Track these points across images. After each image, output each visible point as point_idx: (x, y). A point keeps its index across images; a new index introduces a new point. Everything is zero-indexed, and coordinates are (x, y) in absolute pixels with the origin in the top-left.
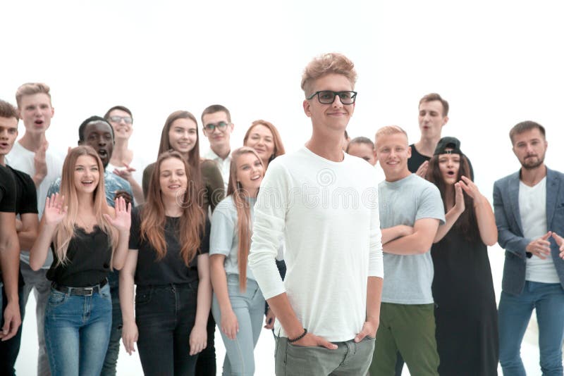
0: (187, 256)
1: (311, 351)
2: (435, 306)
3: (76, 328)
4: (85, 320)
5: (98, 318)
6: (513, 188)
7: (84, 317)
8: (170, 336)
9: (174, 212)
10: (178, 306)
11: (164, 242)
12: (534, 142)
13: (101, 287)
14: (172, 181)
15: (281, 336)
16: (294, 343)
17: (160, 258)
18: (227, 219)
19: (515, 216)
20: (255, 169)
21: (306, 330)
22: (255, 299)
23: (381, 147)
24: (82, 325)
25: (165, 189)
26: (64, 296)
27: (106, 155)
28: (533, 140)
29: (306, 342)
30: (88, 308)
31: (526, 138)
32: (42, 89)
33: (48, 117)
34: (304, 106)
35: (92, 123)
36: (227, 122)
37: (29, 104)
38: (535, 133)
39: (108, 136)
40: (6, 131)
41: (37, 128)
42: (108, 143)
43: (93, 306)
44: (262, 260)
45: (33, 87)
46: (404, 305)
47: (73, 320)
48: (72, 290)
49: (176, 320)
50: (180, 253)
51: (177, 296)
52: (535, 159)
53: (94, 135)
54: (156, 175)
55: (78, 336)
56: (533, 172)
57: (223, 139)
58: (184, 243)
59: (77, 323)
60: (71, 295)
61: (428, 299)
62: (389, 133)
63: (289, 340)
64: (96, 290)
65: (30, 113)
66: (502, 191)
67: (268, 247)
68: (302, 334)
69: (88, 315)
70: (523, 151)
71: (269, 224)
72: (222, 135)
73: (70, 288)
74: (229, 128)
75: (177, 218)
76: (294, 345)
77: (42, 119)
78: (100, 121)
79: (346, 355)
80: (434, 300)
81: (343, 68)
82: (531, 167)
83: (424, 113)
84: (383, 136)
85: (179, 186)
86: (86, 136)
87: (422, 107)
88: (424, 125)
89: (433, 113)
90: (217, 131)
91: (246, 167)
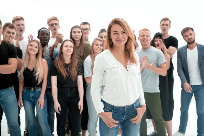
6: (185, 51)
7: (31, 99)
9: (67, 61)
10: (69, 96)
12: (191, 34)
19: (186, 61)
23: (141, 35)
26: (24, 90)
27: (46, 41)
28: (190, 34)
31: (187, 34)
32: (22, 19)
33: (24, 28)
35: (42, 30)
36: (89, 29)
37: (18, 24)
38: (190, 31)
39: (48, 34)
40: (11, 34)
41: (21, 32)
42: (47, 37)
43: (34, 95)
45: (19, 18)
46: (150, 93)
52: (192, 40)
53: (43, 34)
56: (192, 45)
57: (87, 35)
60: (26, 90)
61: (158, 91)
62: (144, 30)
64: (35, 90)
65: (18, 27)
66: (181, 52)
70: (187, 39)
72: (86, 33)
73: (26, 87)
74: (89, 31)
75: (69, 64)
77: (23, 29)
78: (45, 29)
80: (160, 91)
82: (191, 43)
83: (163, 25)
84: (142, 31)
85: (70, 52)
86: (40, 34)
87: (163, 23)
88: (163, 29)
89: (167, 25)
90: (85, 31)
91: (97, 45)
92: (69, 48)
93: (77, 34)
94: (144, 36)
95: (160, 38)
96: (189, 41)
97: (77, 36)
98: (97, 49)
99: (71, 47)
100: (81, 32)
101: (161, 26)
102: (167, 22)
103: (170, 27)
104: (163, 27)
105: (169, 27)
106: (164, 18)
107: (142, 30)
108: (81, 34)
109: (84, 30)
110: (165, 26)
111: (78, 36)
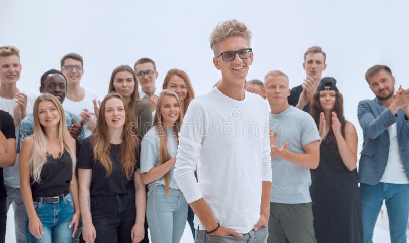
0: (127, 172)
1: (224, 239)
2: (313, 204)
3: (48, 227)
4: (55, 221)
5: (64, 219)
7: (54, 219)
8: (114, 231)
9: (116, 139)
10: (120, 210)
11: (110, 162)
12: (384, 80)
13: (65, 195)
14: (114, 116)
15: (201, 229)
16: (211, 234)
17: (108, 175)
18: (153, 145)
20: (173, 108)
21: (219, 224)
22: (179, 203)
23: (270, 85)
24: (53, 225)
25: (109, 122)
26: (38, 204)
28: (382, 79)
29: (219, 233)
30: (56, 212)
31: (376, 79)
32: (14, 52)
34: (214, 61)
35: (50, 75)
36: (153, 71)
37: (5, 64)
38: (383, 74)
39: (63, 85)
42: (62, 90)
43: (60, 210)
44: (185, 174)
45: (8, 50)
46: (290, 204)
47: (45, 222)
48: (43, 200)
49: (119, 220)
50: (123, 170)
51: (119, 201)
53: (52, 85)
54: (102, 111)
55: (51, 233)
58: (125, 162)
59: (48, 224)
60: (43, 203)
61: (308, 199)
62: (276, 75)
63: (206, 232)
64: (61, 198)
65: (5, 70)
67: (189, 165)
68: (216, 227)
69: (57, 217)
70: (376, 88)
71: (191, 148)
72: (149, 80)
73: (42, 198)
74: (155, 74)
75: (119, 145)
76: (210, 236)
77: (15, 74)
78: (57, 74)
79: (248, 241)
80: (312, 200)
81: (239, 30)
82: (384, 98)
83: (311, 62)
84: (271, 77)
85: (120, 119)
86: (46, 85)
87: (309, 58)
88: (311, 70)
89: (318, 62)
90: (146, 76)
91: (168, 106)
92: (116, 112)
93: (125, 83)
94: (274, 87)
95: (330, 89)
96: (382, 95)
97: (124, 87)
98: (169, 115)
99: (120, 109)
100: (133, 80)
101: (306, 64)
102: (319, 56)
103: (325, 66)
104: (311, 67)
105: (323, 65)
106: (311, 48)
107: (271, 74)
108: (132, 83)
109: (144, 73)
110: (314, 65)
111: (127, 88)
